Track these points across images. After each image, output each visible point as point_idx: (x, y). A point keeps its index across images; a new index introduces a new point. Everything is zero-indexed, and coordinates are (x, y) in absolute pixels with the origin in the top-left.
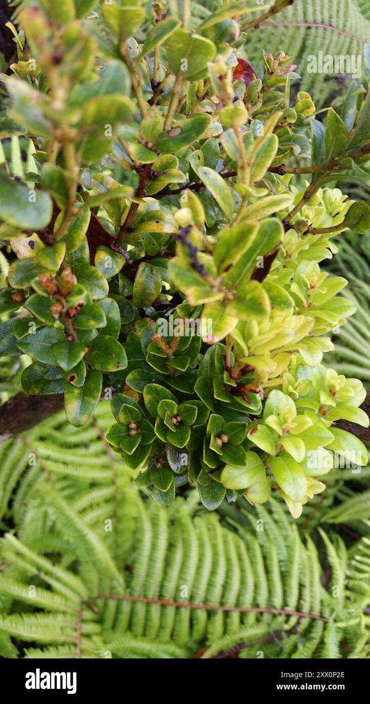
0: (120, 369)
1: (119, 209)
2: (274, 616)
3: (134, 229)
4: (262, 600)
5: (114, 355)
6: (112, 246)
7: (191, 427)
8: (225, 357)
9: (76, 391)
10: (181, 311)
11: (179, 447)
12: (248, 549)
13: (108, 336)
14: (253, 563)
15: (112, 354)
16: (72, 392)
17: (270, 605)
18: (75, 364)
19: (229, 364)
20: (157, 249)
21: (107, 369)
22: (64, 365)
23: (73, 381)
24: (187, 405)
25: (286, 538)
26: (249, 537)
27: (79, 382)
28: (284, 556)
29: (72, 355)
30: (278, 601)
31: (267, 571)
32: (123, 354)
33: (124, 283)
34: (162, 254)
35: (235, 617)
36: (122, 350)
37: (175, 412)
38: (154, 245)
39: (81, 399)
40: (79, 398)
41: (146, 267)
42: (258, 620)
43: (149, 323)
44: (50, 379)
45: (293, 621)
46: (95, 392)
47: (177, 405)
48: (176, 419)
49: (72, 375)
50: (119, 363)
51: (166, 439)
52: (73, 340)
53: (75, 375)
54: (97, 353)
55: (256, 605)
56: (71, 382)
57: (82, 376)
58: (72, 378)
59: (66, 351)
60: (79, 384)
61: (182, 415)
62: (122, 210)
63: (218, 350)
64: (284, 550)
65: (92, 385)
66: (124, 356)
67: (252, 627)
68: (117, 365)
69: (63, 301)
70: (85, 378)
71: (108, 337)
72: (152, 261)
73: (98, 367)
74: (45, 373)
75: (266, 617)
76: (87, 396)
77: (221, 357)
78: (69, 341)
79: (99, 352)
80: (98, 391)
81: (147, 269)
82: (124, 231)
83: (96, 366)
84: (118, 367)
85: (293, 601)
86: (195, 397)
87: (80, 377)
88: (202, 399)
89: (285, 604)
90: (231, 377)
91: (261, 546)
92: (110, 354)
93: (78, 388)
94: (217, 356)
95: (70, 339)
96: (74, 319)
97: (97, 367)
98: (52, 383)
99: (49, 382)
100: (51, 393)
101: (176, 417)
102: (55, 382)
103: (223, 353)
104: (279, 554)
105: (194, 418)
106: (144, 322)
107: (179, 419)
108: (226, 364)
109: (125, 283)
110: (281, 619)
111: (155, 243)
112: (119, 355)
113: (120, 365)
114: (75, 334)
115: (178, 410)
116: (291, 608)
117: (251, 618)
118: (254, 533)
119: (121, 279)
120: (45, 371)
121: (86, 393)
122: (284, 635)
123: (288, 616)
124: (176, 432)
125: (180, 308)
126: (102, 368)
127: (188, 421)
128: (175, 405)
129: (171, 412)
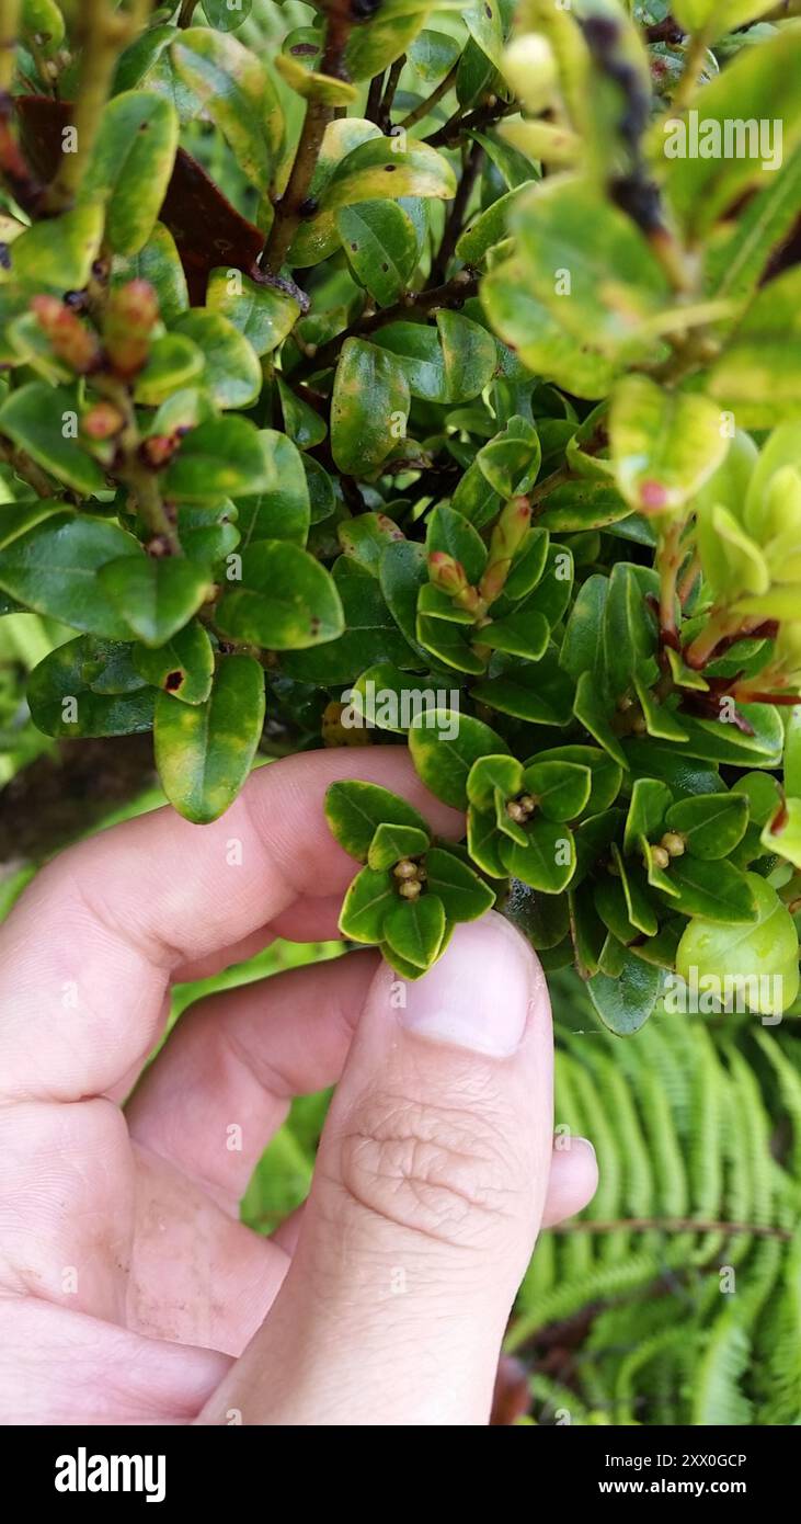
0: (322, 638)
1: (268, 142)
2: (669, 1236)
3: (316, 205)
4: (640, 1201)
5: (299, 599)
6: (255, 271)
7: (573, 825)
8: (656, 606)
9: (189, 718)
10: (491, 468)
11: (549, 891)
12: (599, 1086)
13: (276, 542)
14: (612, 1117)
15: (292, 597)
16: (177, 722)
17: (658, 1211)
18: (180, 622)
19: (669, 625)
20: (395, 284)
21: (280, 641)
22: (144, 627)
23: (176, 687)
24: (554, 761)
25: (682, 1057)
26: (597, 1059)
27: (197, 688)
28: (681, 1099)
29: (166, 592)
30: (675, 1203)
31: (646, 1133)
32: (329, 591)
33: (297, 414)
34: (410, 302)
35: (580, 1245)
36: (325, 582)
37: (516, 786)
38: (386, 268)
39: (206, 741)
40: (197, 737)
41: (362, 350)
42: (634, 1246)
43: (379, 524)
44: (110, 691)
45: (713, 1243)
46: (246, 717)
47: (520, 766)
48: (521, 806)
49: (174, 671)
50: (316, 621)
51: (502, 870)
52: (168, 552)
53: (180, 669)
54: (246, 596)
55: (625, 1213)
56: (174, 693)
57: (204, 672)
58: (174, 681)
59: (147, 583)
60: (197, 696)
61: (539, 794)
62: (276, 146)
63: (632, 583)
64: (680, 1083)
65: (236, 698)
66: (333, 599)
67: (620, 1263)
68: (311, 627)
69: (120, 394)
70: (213, 676)
71: (274, 544)
72: (374, 334)
73: (251, 638)
74: (94, 677)
75: (652, 1240)
76: (223, 731)
77: (642, 606)
78: (153, 554)
79: (252, 593)
80: (253, 715)
81: (364, 356)
82: (287, 216)
83: (246, 633)
84: (315, 633)
85: (709, 1200)
86: (577, 735)
87: (198, 674)
88: (599, 740)
89: (693, 1208)
90: (686, 662)
91: (629, 1081)
92: (287, 596)
93: (195, 708)
94: (632, 602)
95: (157, 546)
96: (164, 472)
97: (250, 636)
98: (118, 704)
99: (107, 700)
100: (118, 732)
101: (518, 799)
102: (123, 700)
103: (649, 594)
104: (669, 1091)
105: (581, 800)
106: (364, 525)
107: (529, 804)
108: (660, 626)
109: (301, 412)
110: (685, 1241)
111: (389, 261)
112: (315, 598)
113: (320, 627)
114: (172, 535)
115: (524, 780)
116: (707, 1214)
117: (617, 1244)
118: (606, 1049)
119: (286, 397)
120: (92, 669)
121: (217, 721)
122: (694, 1276)
123: (700, 1237)
124: (530, 844)
125: (486, 456)
126: (264, 639)
127: (562, 810)
128: (514, 767)
129: (505, 787)
